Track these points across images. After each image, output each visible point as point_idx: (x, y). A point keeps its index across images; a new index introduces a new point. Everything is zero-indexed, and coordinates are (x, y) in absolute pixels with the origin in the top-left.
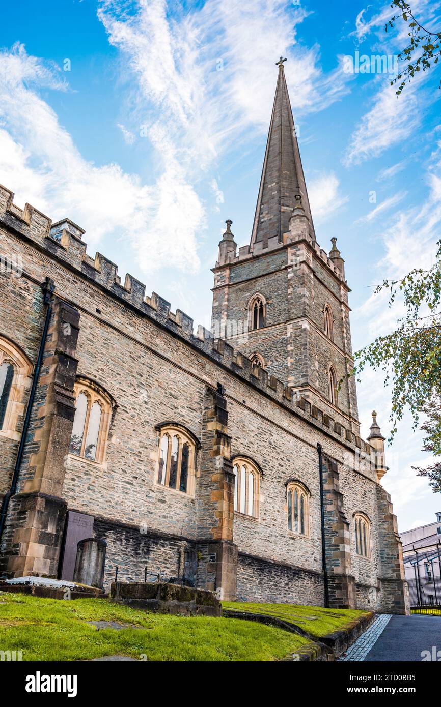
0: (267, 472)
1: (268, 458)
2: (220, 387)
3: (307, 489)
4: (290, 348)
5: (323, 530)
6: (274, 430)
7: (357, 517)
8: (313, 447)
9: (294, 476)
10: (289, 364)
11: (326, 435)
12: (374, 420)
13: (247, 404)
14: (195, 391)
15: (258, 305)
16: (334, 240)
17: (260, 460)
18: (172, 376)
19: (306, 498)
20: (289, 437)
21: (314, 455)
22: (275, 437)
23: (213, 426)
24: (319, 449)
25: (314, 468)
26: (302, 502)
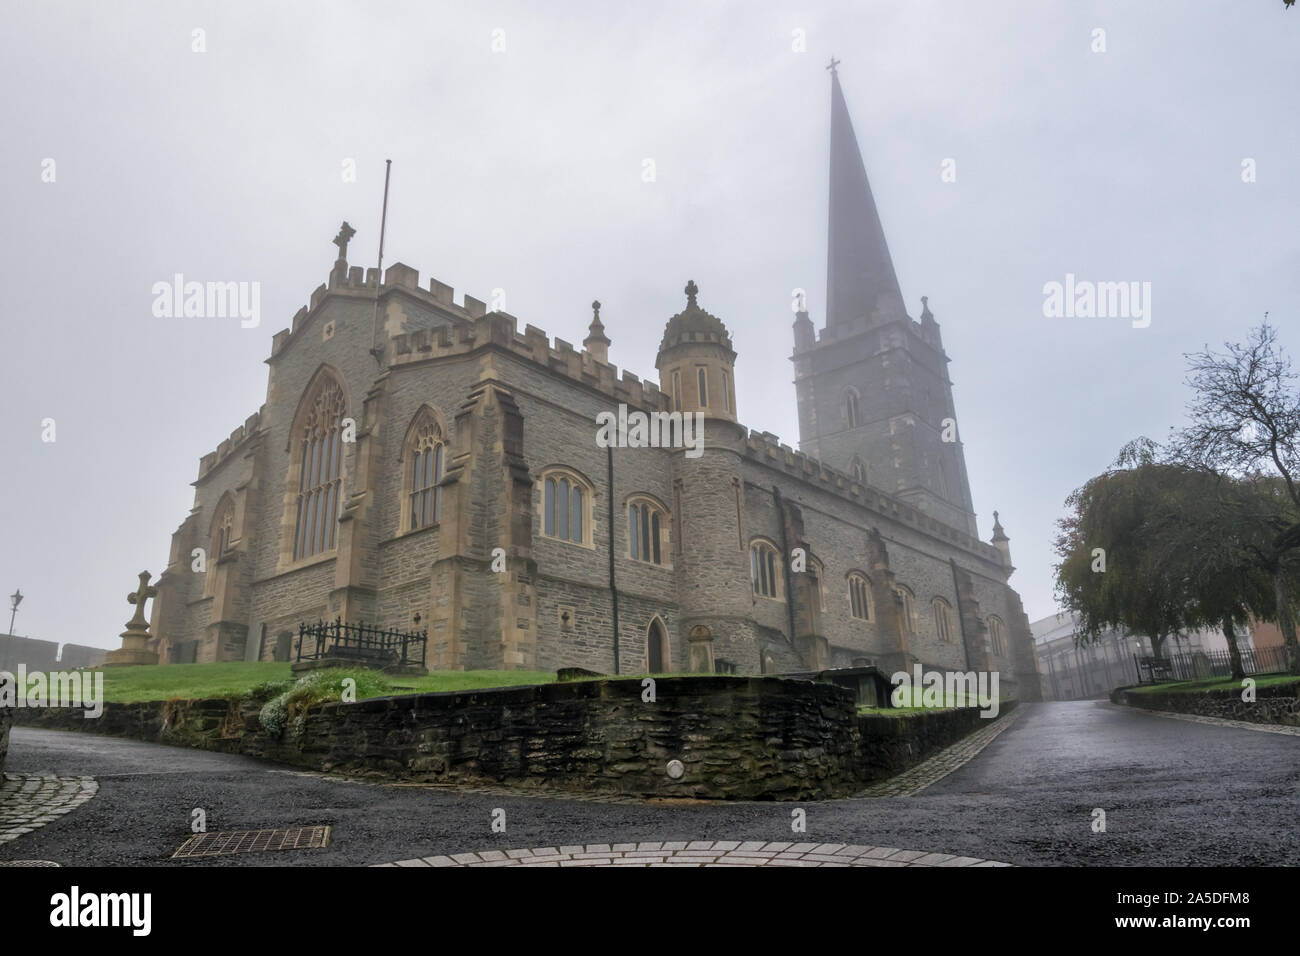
0: (917, 594)
1: (915, 581)
2: (876, 532)
3: (947, 602)
4: (896, 447)
5: (963, 634)
6: (915, 555)
7: (991, 620)
8: (947, 563)
9: (937, 593)
10: (897, 466)
11: (956, 548)
12: (997, 520)
13: (895, 539)
14: (862, 538)
15: (852, 398)
16: (924, 300)
17: (910, 585)
18: (846, 533)
19: (947, 610)
20: (927, 559)
21: (948, 570)
22: (918, 561)
23: (880, 566)
24: (952, 564)
25: (949, 582)
26: (945, 613)
